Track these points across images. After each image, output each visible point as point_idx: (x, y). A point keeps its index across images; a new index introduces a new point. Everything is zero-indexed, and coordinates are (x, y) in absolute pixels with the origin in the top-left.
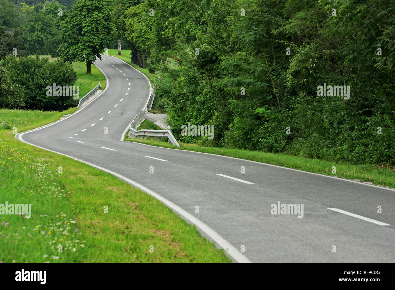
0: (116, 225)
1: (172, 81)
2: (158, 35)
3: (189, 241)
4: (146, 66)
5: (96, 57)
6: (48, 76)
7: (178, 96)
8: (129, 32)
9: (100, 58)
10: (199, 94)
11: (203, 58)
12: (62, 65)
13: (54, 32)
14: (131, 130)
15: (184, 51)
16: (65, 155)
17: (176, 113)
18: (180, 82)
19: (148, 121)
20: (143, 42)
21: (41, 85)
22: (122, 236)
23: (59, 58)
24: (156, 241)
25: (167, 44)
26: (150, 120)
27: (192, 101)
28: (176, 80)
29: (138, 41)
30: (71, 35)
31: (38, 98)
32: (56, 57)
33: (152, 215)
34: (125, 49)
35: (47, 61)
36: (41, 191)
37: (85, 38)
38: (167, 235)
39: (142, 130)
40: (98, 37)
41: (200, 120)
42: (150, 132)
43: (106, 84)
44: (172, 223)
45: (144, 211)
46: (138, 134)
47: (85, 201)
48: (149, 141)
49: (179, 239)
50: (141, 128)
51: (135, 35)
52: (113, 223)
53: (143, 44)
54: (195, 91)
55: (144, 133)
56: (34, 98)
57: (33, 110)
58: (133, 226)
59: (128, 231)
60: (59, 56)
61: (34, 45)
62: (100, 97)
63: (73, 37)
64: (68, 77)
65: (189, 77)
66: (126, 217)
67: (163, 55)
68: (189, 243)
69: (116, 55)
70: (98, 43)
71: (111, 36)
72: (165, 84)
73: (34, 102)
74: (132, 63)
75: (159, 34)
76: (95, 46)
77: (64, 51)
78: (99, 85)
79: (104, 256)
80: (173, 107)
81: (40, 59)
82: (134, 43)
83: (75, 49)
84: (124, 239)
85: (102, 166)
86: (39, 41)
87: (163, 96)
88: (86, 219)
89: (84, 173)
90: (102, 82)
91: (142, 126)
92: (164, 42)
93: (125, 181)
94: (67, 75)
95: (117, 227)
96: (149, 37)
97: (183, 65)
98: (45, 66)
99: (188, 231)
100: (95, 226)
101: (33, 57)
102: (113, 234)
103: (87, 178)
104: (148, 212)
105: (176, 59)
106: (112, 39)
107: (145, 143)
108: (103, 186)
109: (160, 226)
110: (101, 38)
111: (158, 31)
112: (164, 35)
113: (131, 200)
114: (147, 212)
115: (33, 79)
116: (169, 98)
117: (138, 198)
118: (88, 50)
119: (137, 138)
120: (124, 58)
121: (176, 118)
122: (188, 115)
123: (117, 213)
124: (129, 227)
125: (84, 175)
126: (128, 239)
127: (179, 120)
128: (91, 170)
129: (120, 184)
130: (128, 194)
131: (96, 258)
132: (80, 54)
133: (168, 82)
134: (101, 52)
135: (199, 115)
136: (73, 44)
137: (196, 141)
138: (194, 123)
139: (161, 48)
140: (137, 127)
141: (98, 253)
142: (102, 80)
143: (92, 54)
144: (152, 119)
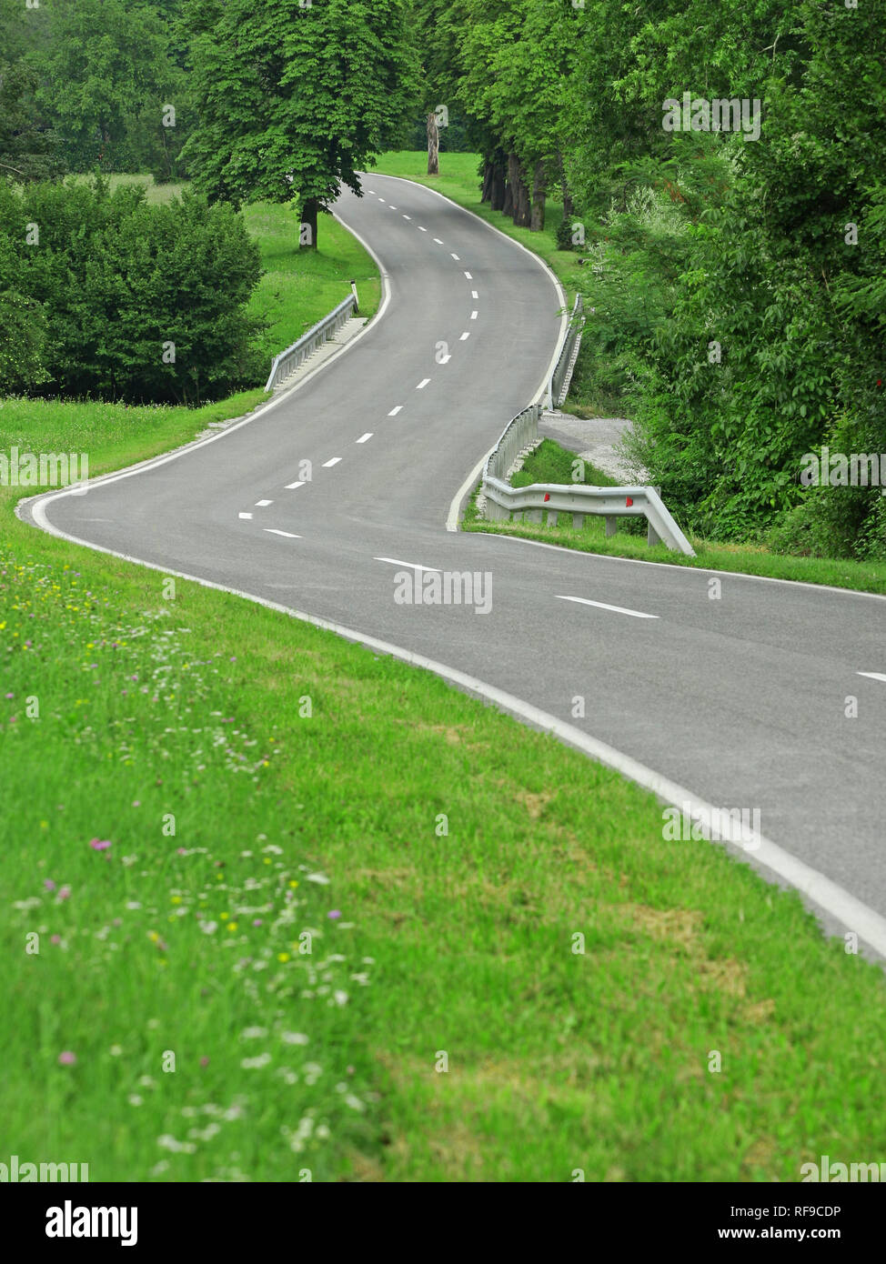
0: (477, 886)
1: (658, 284)
2: (598, 93)
3: (782, 956)
4: (543, 222)
5: (339, 185)
6: (142, 261)
7: (685, 347)
8: (472, 79)
9: (356, 186)
10: (770, 339)
11: (793, 192)
12: (199, 217)
13: (165, 78)
14: (489, 486)
15: (706, 160)
16: (234, 592)
17: (671, 417)
18: (693, 290)
19: (553, 447)
20: (532, 120)
21: (115, 297)
22: (505, 934)
23: (188, 187)
24: (645, 957)
25: (635, 132)
26: (564, 443)
27: (740, 368)
28: (672, 278)
29: (511, 117)
30: (238, 92)
31: (102, 351)
32: (174, 182)
33: (616, 844)
34: (453, 150)
35: (138, 199)
36: (162, 743)
37: (295, 107)
38: (688, 931)
39: (536, 486)
40: (348, 99)
41: (772, 447)
42: (572, 495)
43: (380, 296)
44: (703, 881)
45: (581, 826)
46: (519, 504)
47: (338, 786)
48: (568, 533)
49: (740, 948)
50: (529, 476)
51: (499, 90)
52: (463, 877)
53: (534, 130)
54: (751, 324)
55: (547, 498)
56: (87, 352)
57: (84, 401)
58: (547, 893)
59: (526, 912)
60: (187, 178)
61: (84, 131)
62: (357, 347)
63: (246, 99)
64: (225, 266)
65: (727, 267)
66: (509, 854)
67: (617, 174)
68: (782, 966)
69: (419, 174)
70: (348, 124)
71: (399, 97)
72: (632, 299)
73: (84, 366)
74: (488, 206)
75: (602, 88)
76: (336, 139)
77: (208, 156)
78: (354, 300)
79: (443, 1019)
80: (660, 391)
81: (112, 191)
82: (497, 127)
83: (255, 152)
84: (518, 949)
85: (384, 638)
86: (102, 114)
87: (618, 348)
88: (352, 860)
89: (319, 665)
90: (365, 285)
91: (531, 469)
92: (622, 122)
93: (489, 700)
94: (220, 259)
95: (479, 894)
96: (559, 101)
97: (705, 220)
98: (129, 222)
99: (773, 914)
100: (392, 891)
101: (84, 181)
102: (470, 925)
103: (332, 690)
104: (600, 832)
105: (675, 196)
106: (404, 112)
107: (549, 541)
108: (400, 721)
109: (653, 893)
110: (361, 104)
111: (599, 78)
112: (622, 92)
113: (521, 782)
114: (594, 830)
115: (82, 274)
116: (644, 352)
117: (548, 772)
118: (304, 156)
119: (515, 518)
120: (453, 188)
121: (674, 436)
122: (722, 427)
123: (471, 835)
124: (529, 894)
125: (320, 673)
126: (530, 945)
127: (687, 444)
128: (345, 655)
129: (471, 715)
130: (509, 755)
131: (410, 1027)
132: (272, 172)
133: (642, 288)
134: (360, 161)
135: (769, 425)
136: (247, 129)
137: (759, 533)
138: (750, 457)
139: (608, 149)
140: (509, 473)
141: (417, 1006)
142: (364, 278)
143: (322, 173)
144: (569, 438)
